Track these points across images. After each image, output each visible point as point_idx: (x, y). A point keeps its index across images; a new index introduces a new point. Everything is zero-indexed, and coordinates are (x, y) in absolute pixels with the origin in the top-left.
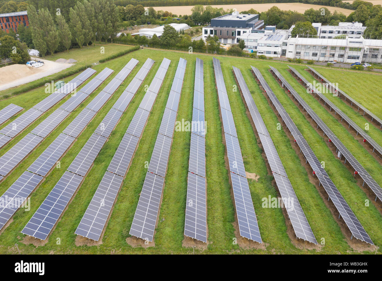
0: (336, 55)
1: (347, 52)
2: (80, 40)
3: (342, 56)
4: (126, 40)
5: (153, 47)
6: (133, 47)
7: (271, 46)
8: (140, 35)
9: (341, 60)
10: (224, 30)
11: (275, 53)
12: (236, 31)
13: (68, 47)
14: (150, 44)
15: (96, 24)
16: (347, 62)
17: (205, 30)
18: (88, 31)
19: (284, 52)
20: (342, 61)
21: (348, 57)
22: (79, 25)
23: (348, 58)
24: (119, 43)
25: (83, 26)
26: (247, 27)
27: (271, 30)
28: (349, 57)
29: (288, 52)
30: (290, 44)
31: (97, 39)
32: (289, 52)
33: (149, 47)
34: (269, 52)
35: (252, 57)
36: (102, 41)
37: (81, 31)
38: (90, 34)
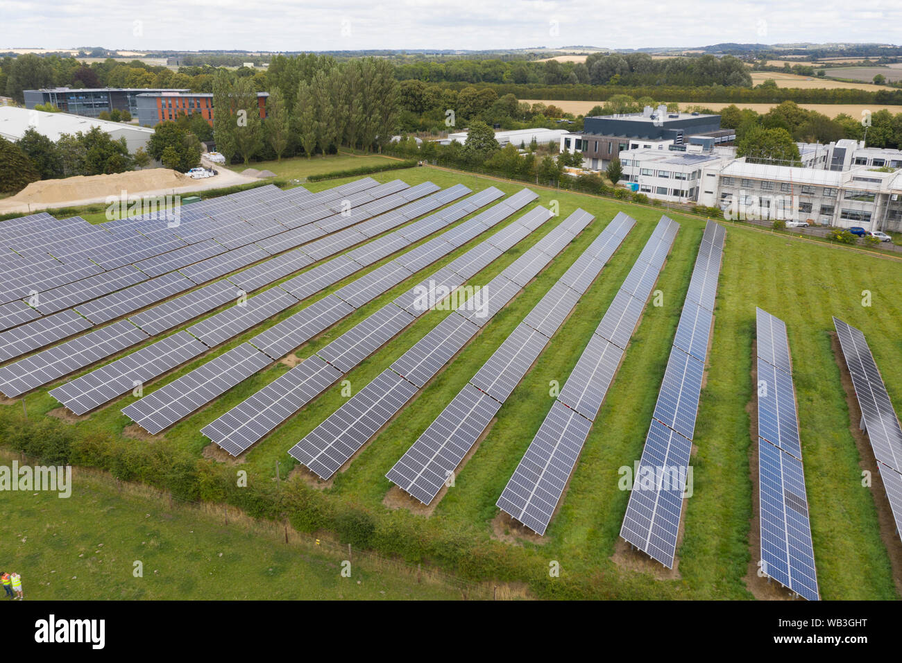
0: (816, 207)
1: (839, 202)
2: (307, 140)
3: (826, 210)
4: (402, 149)
5: (445, 165)
6: (398, 162)
7: (667, 177)
8: (442, 143)
9: (824, 219)
10: (603, 140)
11: (676, 192)
12: (628, 145)
13: (279, 151)
14: (441, 158)
15: (345, 113)
16: (839, 226)
17: (566, 139)
18: (325, 124)
19: (693, 193)
20: (825, 223)
21: (843, 213)
22: (309, 111)
23: (842, 217)
24: (391, 155)
25: (318, 115)
26: (658, 137)
27: (698, 145)
28: (845, 215)
29: (703, 191)
30: (708, 175)
31: (345, 142)
32: (706, 192)
33: (438, 164)
34: (663, 191)
35: (620, 198)
36: (357, 147)
37: (309, 124)
38: (329, 130)
